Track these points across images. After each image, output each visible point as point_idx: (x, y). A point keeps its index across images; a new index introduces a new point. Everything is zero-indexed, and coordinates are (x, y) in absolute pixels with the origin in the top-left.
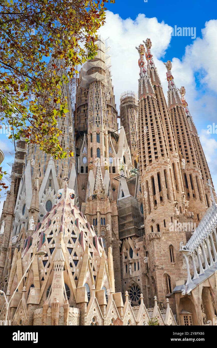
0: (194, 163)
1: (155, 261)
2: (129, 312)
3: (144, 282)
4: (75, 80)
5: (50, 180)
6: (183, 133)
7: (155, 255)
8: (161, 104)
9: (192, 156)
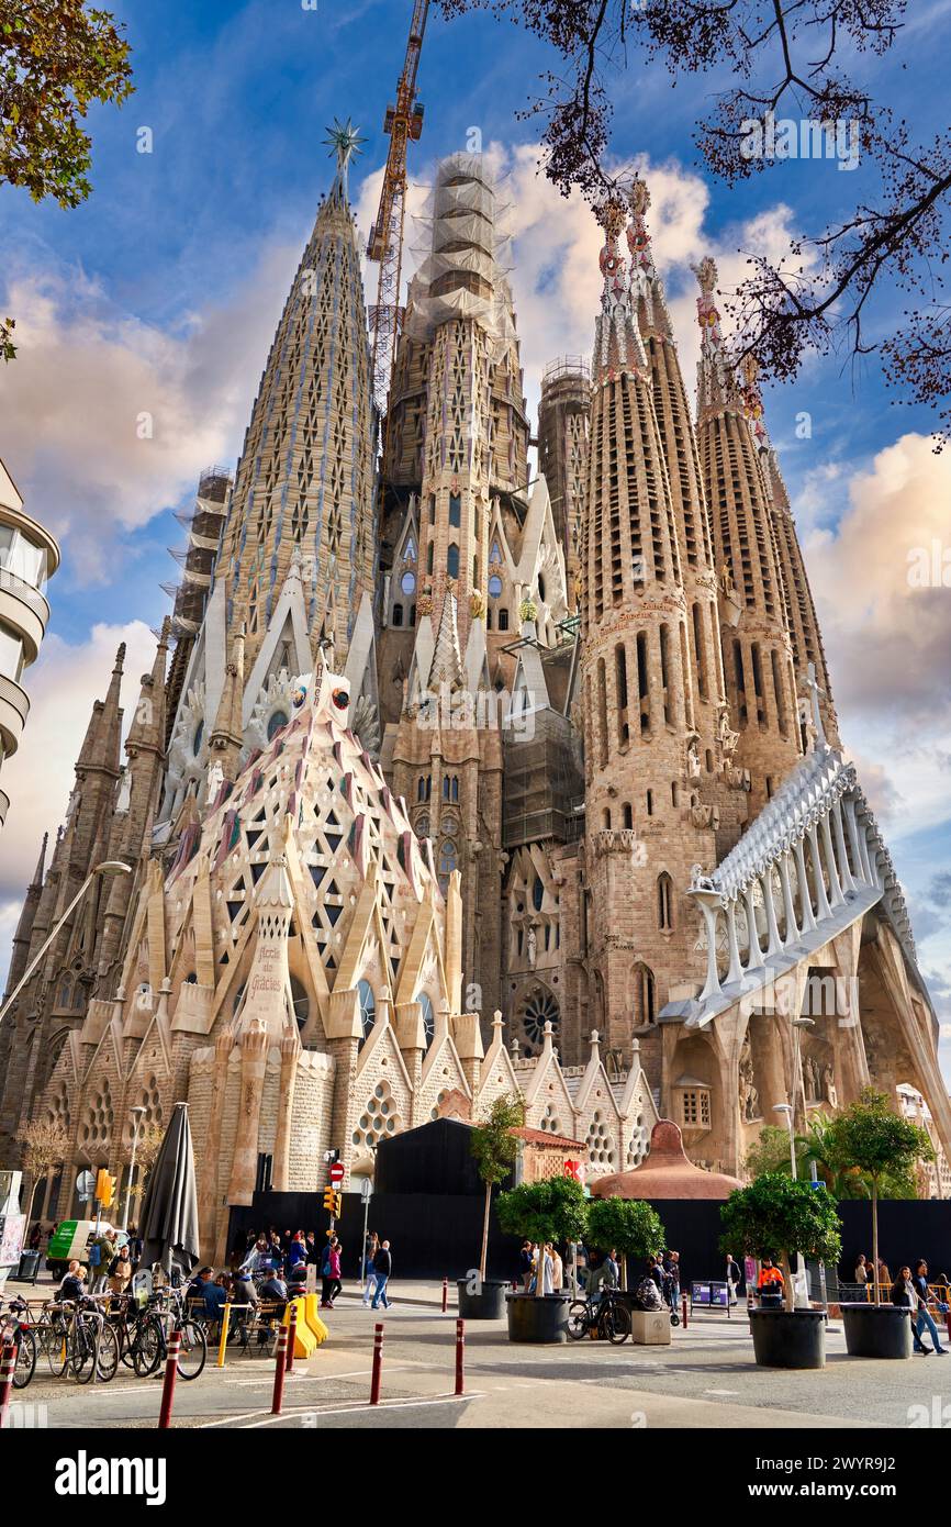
0: (769, 609)
1: (610, 922)
2: (500, 1074)
3: (571, 986)
4: (392, 315)
5: (286, 645)
6: (739, 506)
7: (611, 904)
8: (667, 403)
9: (766, 584)
